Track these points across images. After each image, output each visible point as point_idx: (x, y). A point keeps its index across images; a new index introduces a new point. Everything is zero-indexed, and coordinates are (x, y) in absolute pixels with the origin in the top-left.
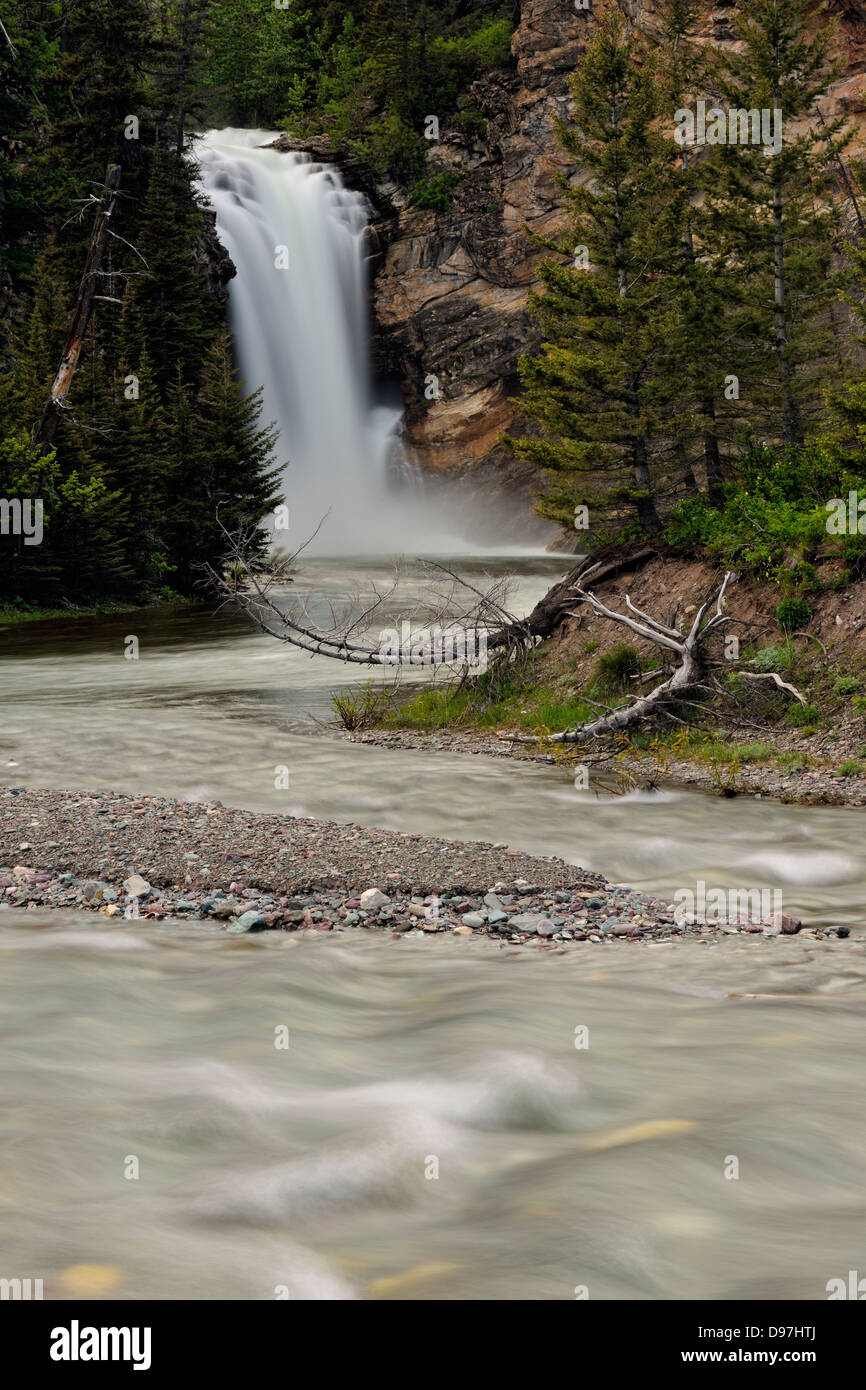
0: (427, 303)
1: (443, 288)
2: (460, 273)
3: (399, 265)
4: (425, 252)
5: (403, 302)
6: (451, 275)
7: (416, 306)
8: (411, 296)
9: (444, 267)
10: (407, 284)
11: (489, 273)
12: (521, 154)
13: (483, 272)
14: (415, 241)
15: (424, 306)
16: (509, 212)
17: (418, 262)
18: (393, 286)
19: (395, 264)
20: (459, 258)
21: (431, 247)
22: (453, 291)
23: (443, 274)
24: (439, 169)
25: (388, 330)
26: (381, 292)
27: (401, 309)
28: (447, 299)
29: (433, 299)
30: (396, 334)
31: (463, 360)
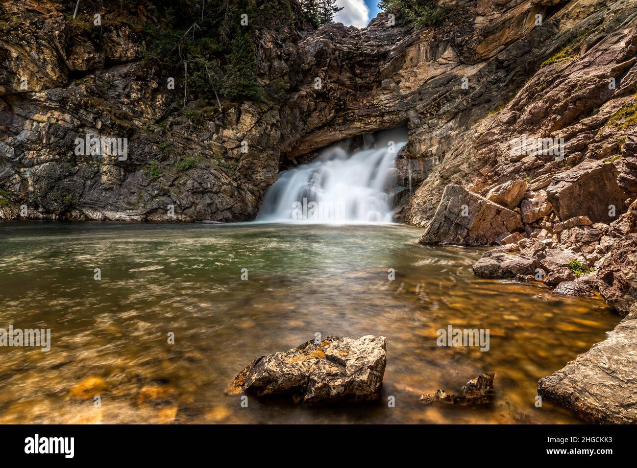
0: (429, 79)
1: (439, 71)
2: (450, 62)
3: (413, 60)
4: (428, 50)
5: (415, 81)
6: (445, 64)
7: (422, 82)
8: (420, 77)
9: (440, 59)
10: (417, 71)
11: (465, 57)
13: (462, 59)
14: (421, 45)
15: (426, 81)
16: (479, 19)
17: (424, 58)
18: (410, 72)
19: (411, 60)
20: (449, 53)
21: (431, 48)
22: (445, 72)
23: (440, 64)
25: (405, 97)
26: (403, 76)
27: (413, 84)
28: (441, 77)
29: (432, 78)
30: (409, 98)
31: (439, 106)
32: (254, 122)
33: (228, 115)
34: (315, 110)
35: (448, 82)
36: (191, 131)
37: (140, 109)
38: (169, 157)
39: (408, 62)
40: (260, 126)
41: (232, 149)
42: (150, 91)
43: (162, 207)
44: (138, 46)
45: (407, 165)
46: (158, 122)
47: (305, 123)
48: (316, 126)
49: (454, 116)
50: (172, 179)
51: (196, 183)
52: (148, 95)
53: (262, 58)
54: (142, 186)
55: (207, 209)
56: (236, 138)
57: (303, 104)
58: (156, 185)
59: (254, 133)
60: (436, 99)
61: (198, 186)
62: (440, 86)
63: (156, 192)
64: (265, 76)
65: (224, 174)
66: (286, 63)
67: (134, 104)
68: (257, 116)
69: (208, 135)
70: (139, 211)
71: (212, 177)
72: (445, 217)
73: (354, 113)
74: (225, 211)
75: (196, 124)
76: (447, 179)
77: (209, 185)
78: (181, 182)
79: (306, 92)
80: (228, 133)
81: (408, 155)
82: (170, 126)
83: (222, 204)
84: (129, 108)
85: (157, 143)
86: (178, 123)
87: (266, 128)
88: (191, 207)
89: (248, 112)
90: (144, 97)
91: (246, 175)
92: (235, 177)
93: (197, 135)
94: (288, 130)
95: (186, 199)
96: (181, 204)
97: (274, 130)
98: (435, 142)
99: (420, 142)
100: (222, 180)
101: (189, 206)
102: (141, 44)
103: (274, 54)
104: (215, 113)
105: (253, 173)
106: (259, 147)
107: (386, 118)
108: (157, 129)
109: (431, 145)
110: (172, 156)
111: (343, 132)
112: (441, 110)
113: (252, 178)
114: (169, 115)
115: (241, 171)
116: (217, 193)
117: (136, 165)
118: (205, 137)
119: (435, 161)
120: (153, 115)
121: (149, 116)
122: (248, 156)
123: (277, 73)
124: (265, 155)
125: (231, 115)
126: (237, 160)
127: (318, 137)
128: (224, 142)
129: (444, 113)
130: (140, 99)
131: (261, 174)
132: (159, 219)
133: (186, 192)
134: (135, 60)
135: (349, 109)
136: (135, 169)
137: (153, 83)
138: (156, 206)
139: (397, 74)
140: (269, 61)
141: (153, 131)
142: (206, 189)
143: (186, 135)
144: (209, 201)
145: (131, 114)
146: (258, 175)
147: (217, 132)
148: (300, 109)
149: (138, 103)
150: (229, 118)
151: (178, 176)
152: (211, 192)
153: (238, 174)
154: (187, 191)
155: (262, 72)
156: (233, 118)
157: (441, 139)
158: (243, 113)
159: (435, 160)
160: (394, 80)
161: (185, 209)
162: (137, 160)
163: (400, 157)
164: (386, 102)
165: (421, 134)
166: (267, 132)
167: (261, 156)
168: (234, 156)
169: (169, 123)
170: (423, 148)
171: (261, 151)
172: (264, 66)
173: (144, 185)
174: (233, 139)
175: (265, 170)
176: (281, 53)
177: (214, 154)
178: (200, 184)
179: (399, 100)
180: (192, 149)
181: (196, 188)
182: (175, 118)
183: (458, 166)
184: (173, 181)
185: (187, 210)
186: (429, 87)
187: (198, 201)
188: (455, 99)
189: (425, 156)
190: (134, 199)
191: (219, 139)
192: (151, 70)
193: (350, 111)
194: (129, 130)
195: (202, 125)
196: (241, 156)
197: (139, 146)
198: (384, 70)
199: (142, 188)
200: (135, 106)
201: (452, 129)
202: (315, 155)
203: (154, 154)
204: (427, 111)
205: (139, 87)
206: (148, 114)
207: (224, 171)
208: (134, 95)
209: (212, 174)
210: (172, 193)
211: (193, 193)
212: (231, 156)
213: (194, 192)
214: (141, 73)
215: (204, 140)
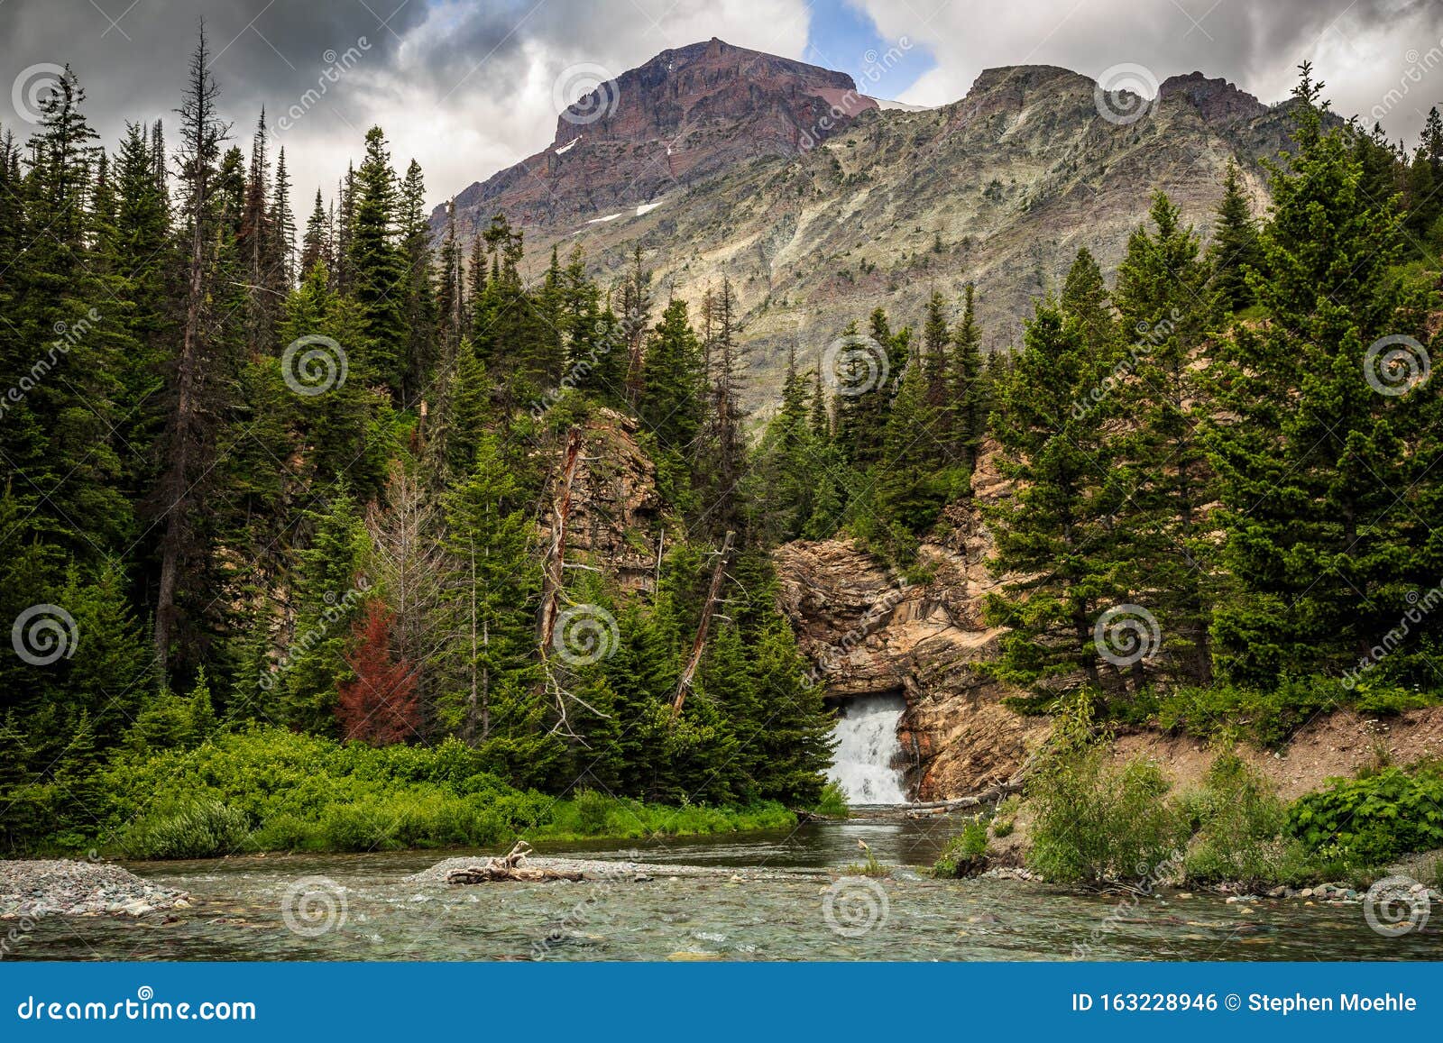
0: (920, 640)
1: (930, 632)
2: (940, 622)
3: (902, 618)
4: (919, 609)
5: (905, 641)
6: (935, 623)
7: (913, 644)
8: (910, 637)
9: (930, 619)
10: (907, 629)
11: (959, 623)
12: (978, 549)
13: (955, 622)
14: (912, 603)
15: (918, 643)
16: (971, 585)
17: (914, 615)
18: (899, 630)
19: (900, 617)
20: (940, 613)
21: (922, 607)
22: (936, 634)
23: (930, 623)
24: (925, 559)
25: (897, 658)
26: (891, 634)
27: (904, 645)
28: (934, 639)
29: (924, 639)
30: (901, 660)
31: (943, 677)
35: (945, 649)
39: (896, 620)
45: (911, 738)
49: (962, 692)
62: (937, 652)
81: (909, 726)
98: (941, 715)
99: (924, 715)
107: (875, 682)
109: (937, 719)
112: (946, 682)
129: (949, 686)
139: (885, 631)
157: (948, 713)
160: (881, 638)
163: (900, 730)
164: (873, 662)
165: (924, 706)
170: (927, 721)
179: (889, 662)
186: (925, 651)
188: (960, 673)
189: (929, 728)
201: (959, 704)
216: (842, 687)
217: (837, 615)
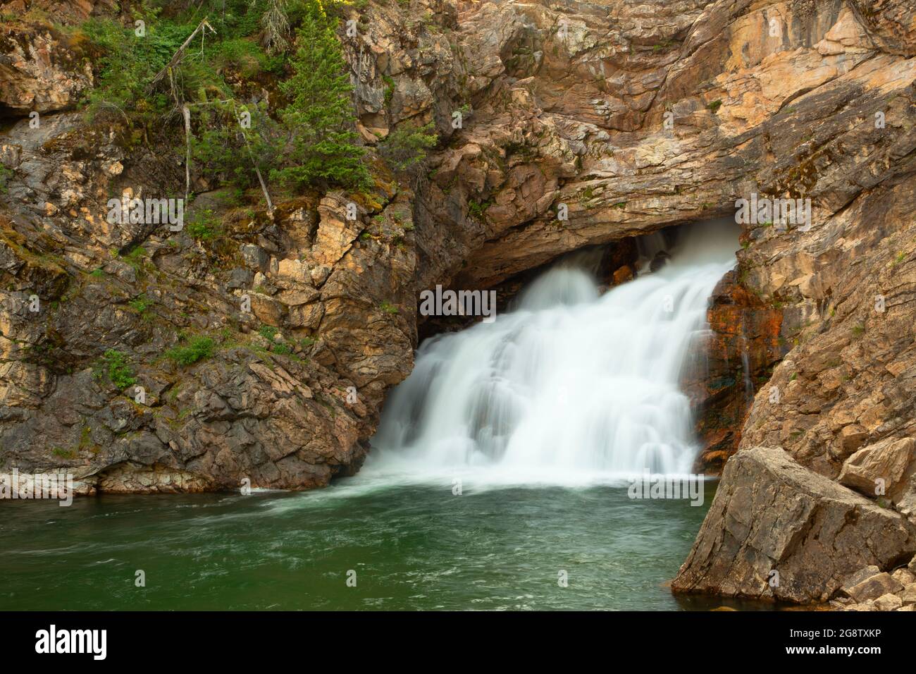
0: (793, 97)
1: (820, 75)
2: (848, 50)
3: (751, 50)
4: (789, 25)
5: (757, 101)
6: (835, 55)
7: (774, 106)
8: (769, 92)
9: (822, 45)
10: (762, 76)
11: (885, 39)
13: (879, 42)
14: (770, 11)
15: (785, 104)
17: (780, 43)
18: (745, 80)
19: (746, 48)
20: (845, 27)
21: (797, 18)
22: (835, 77)
25: (734, 143)
26: (725, 91)
27: (753, 111)
28: (823, 89)
29: (801, 93)
30: (742, 148)
31: (812, 174)
32: (349, 240)
33: (290, 225)
34: (503, 186)
35: (840, 107)
36: (203, 269)
37: (82, 225)
38: (151, 335)
39: (738, 57)
40: (364, 247)
41: (301, 307)
42: (104, 181)
43: (135, 458)
44: (74, 78)
45: (737, 322)
46: (124, 251)
47: (482, 220)
48: (509, 225)
49: (850, 202)
50: (160, 388)
51: (215, 398)
52: (100, 191)
53: (368, 77)
54: (89, 407)
55: (240, 456)
56: (308, 280)
57: (474, 177)
58: (122, 406)
59: (351, 265)
60: (805, 154)
61: (221, 404)
62: (819, 118)
63: (122, 422)
64: (378, 119)
65: (280, 371)
66: (428, 85)
67: (69, 215)
68: (359, 224)
69: (244, 276)
70: (82, 470)
71: (252, 381)
72: (724, 531)
73: (604, 186)
74: (284, 461)
75: (215, 252)
76: (814, 378)
77: (245, 402)
78: (179, 396)
79: (481, 146)
80: (290, 267)
82: (154, 258)
83: (276, 443)
84: (58, 223)
85: (124, 302)
86: (172, 251)
87: (381, 250)
88: (203, 455)
89: (333, 215)
90: (92, 195)
91: (334, 365)
92: (306, 376)
93: (217, 278)
94: (440, 241)
95: (190, 438)
96: (180, 448)
97: (400, 255)
98: (805, 264)
100: (276, 386)
101: (198, 453)
102: (81, 71)
103: (397, 66)
104: (258, 224)
105: (352, 360)
106: (364, 298)
107: (685, 200)
108: (125, 268)
109: (797, 273)
110: (157, 331)
111: (581, 232)
112: (819, 184)
113: (350, 372)
114: (150, 233)
115: (322, 356)
116: (262, 418)
117: (75, 358)
118: (236, 282)
119: (809, 313)
120: (113, 237)
121: (104, 240)
122: (337, 323)
123: (406, 109)
124: (379, 316)
125: (296, 225)
126: (313, 331)
127: (518, 248)
128: (281, 290)
129: (824, 194)
130: (82, 202)
131: (369, 361)
132: (129, 486)
133: (193, 421)
134: (69, 109)
135: (592, 177)
136: (73, 366)
137: (113, 163)
138: (121, 456)
139: (710, 87)
140: (386, 81)
141: (114, 275)
142: (237, 410)
143: (191, 278)
144: (245, 439)
145: (62, 238)
146: (363, 363)
147: (264, 268)
148: (468, 186)
149: (78, 211)
150: (292, 233)
151: (172, 379)
152: (251, 417)
153: (315, 365)
154: (195, 416)
155: (370, 110)
156: (302, 231)
157: (820, 257)
158: (323, 221)
159: (809, 309)
160: (703, 101)
161: (188, 461)
162: (78, 346)
163: (719, 301)
164: (683, 157)
165: (769, 244)
166: (383, 259)
167: (370, 319)
168: (306, 324)
169: (151, 253)
170: (777, 279)
171: (369, 307)
172: (374, 96)
173: (93, 404)
174: (300, 284)
175: (379, 351)
176: (414, 62)
177: (257, 318)
178: (225, 398)
179: (717, 153)
180: (205, 312)
181: (215, 410)
182: (165, 237)
183: (839, 348)
184: (162, 393)
185: (195, 463)
186: (790, 122)
187: (219, 440)
188: (853, 156)
189: (780, 297)
190: (70, 441)
191: (268, 282)
192: (108, 132)
193: (595, 182)
194: (58, 278)
195: (228, 253)
196: (321, 323)
197: (82, 312)
198: (679, 76)
199: (88, 411)
200: (71, 218)
201: (844, 234)
202: (515, 288)
203: (116, 329)
204: (782, 186)
205: (81, 176)
206: (103, 234)
207: (280, 364)
208: (68, 194)
209: (252, 373)
210: (160, 424)
211: (209, 421)
212: (298, 323)
213: (211, 418)
214: (81, 144)
215: (233, 289)
216: (617, 214)
217: (614, 64)
